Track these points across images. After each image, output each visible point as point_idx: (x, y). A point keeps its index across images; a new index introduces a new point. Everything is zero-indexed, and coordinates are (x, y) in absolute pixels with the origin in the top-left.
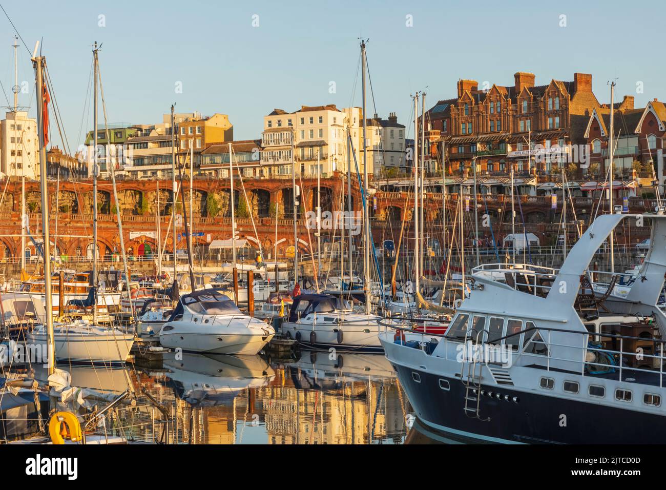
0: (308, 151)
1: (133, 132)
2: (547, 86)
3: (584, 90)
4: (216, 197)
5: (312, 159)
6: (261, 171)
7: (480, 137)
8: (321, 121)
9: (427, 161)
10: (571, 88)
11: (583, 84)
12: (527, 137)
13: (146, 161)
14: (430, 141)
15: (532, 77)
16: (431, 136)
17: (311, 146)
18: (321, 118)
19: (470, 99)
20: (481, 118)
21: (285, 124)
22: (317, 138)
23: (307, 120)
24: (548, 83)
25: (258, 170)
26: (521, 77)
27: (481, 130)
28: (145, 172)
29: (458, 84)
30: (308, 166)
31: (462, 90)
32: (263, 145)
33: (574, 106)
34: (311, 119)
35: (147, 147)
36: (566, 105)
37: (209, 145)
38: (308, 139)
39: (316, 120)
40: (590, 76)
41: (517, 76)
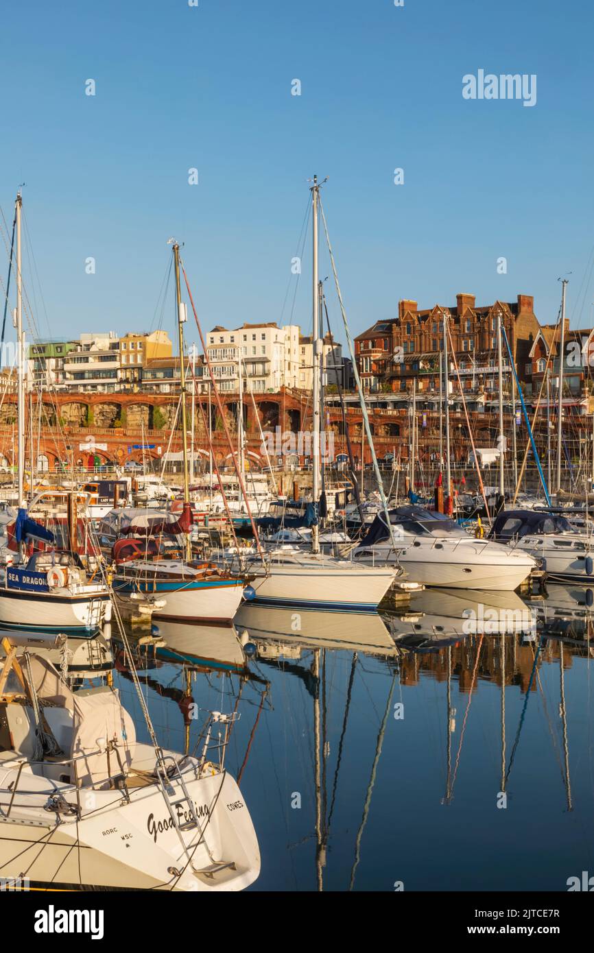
0: (250, 368)
1: (72, 346)
2: (492, 307)
3: (526, 312)
4: (162, 410)
5: (253, 375)
6: (203, 386)
7: (423, 355)
8: (264, 339)
9: (368, 378)
10: (515, 308)
11: (526, 305)
12: (472, 356)
13: (87, 375)
14: (372, 358)
15: (473, 299)
16: (372, 354)
17: (254, 363)
18: (263, 335)
19: (412, 318)
20: (423, 337)
21: (227, 341)
22: (260, 354)
23: (250, 337)
24: (493, 303)
25: (200, 385)
26: (463, 299)
27: (423, 349)
28: (85, 386)
29: (399, 305)
30: (250, 381)
31: (403, 310)
32: (205, 361)
33: (518, 326)
34: (254, 336)
35: (87, 362)
36: (510, 325)
37: (150, 361)
38: (251, 355)
39: (259, 337)
40: (532, 298)
41: (459, 298)
